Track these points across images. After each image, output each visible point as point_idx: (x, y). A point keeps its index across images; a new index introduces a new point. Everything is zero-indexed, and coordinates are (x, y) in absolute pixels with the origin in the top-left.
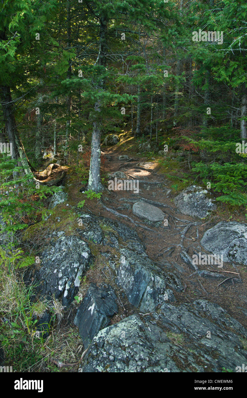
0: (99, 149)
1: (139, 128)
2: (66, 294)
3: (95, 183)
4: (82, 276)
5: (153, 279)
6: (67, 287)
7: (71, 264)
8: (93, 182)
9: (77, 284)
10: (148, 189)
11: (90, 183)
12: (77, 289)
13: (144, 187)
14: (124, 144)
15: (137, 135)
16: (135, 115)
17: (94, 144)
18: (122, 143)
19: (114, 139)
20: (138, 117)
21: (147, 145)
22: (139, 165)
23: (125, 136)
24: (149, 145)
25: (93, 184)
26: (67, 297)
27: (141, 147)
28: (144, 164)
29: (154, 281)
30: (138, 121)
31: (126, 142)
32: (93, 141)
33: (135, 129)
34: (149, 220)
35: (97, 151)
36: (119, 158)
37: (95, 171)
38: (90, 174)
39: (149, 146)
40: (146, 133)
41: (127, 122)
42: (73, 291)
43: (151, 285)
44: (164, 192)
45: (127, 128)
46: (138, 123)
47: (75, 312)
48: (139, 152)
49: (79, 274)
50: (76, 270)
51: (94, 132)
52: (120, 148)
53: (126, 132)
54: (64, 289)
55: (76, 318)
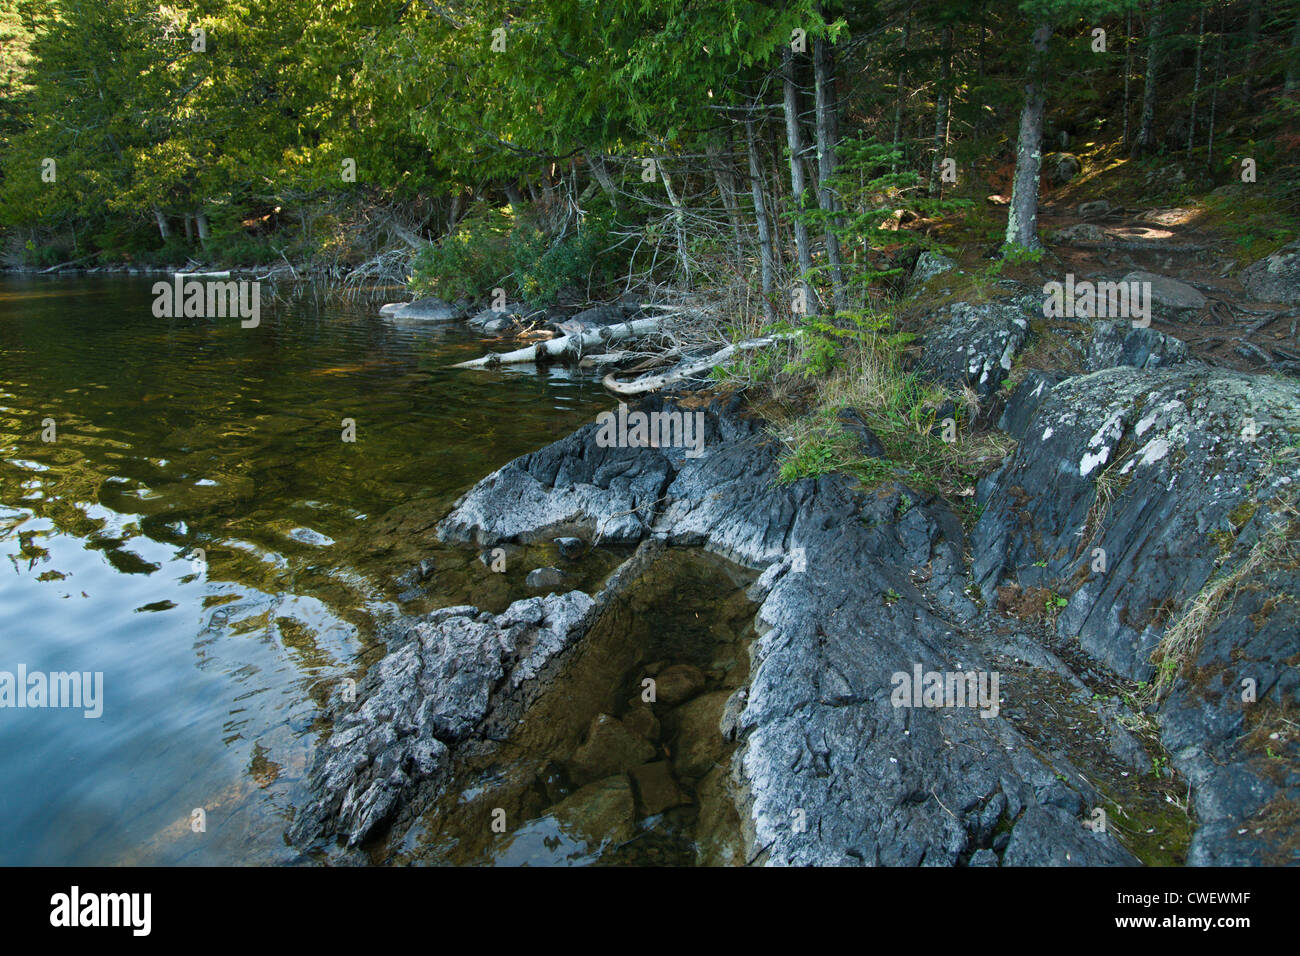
0: (1037, 152)
1: (1149, 128)
2: (984, 378)
3: (1023, 236)
4: (1016, 354)
5: (1162, 340)
6: (987, 367)
7: (993, 333)
8: (1018, 233)
9: (1005, 363)
10: (1166, 267)
11: (1010, 237)
12: (1005, 374)
13: (1155, 260)
14: (1094, 178)
15: (1139, 152)
16: (1137, 88)
17: (1025, 138)
18: (1089, 177)
19: (1063, 167)
20: (1148, 92)
21: (1173, 174)
22: (1142, 218)
23: (1096, 159)
24: (1180, 173)
25: (1017, 240)
26: (986, 382)
27: (1153, 182)
28: (1158, 214)
29: (1164, 343)
30: (1146, 106)
31: (1101, 175)
32: (1022, 133)
33: (1134, 134)
34: (1162, 306)
35: (1033, 156)
36: (1081, 210)
37: (1024, 207)
38: (1011, 214)
39: (1180, 175)
40: (1177, 144)
41: (1106, 116)
42: (996, 375)
43: (1158, 350)
44: (1214, 269)
45: (1105, 135)
46: (1147, 112)
47: (1002, 407)
48: (1145, 194)
49: (1009, 350)
50: (1004, 341)
51: (1027, 109)
52: (1079, 190)
53: (1103, 148)
54: (980, 371)
55: (1003, 418)
